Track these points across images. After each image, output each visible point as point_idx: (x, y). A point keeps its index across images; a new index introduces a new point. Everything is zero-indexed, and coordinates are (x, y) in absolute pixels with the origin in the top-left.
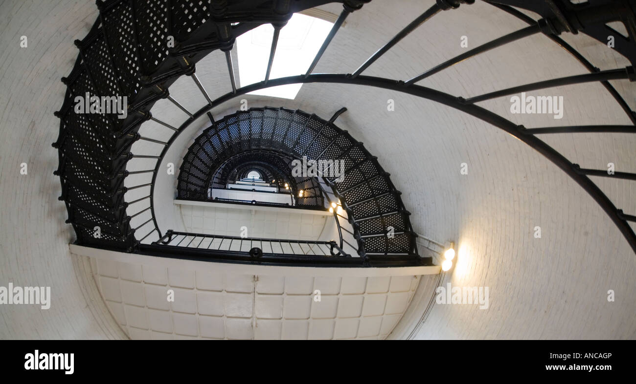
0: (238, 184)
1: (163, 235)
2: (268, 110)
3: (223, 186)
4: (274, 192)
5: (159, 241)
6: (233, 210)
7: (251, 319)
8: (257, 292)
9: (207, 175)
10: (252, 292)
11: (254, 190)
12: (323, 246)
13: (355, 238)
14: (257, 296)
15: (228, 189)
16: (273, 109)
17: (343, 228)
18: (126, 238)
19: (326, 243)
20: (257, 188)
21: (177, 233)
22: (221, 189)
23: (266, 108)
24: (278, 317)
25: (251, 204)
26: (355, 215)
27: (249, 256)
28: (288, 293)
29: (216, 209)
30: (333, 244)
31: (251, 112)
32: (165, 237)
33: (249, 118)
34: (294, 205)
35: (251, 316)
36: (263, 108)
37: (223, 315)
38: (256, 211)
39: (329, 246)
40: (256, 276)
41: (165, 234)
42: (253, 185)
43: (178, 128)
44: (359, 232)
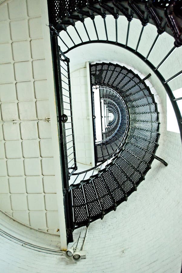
0: (104, 107)
1: (66, 55)
2: (156, 114)
3: (102, 96)
4: (102, 130)
5: (61, 52)
6: (87, 104)
7: (19, 120)
8: (38, 122)
9: (108, 83)
10: (38, 118)
11: (102, 117)
12: (73, 162)
13: (81, 182)
14: (36, 122)
15: (100, 100)
16: (158, 118)
17: (86, 174)
18: (60, 23)
19: (75, 164)
20: (103, 119)
21: (68, 65)
22: (100, 95)
23: (158, 113)
24: (22, 137)
25: (93, 116)
26: (96, 180)
27: (62, 115)
28: (40, 142)
29: (87, 93)
30: (75, 168)
31: (154, 104)
32: (64, 56)
33: (149, 104)
34: (96, 143)
35: (21, 119)
36: (158, 111)
37: (18, 100)
38: (89, 119)
39: (74, 166)
40: (49, 120)
41: (66, 56)
42: (105, 117)
43: (137, 51)
44: (85, 183)
